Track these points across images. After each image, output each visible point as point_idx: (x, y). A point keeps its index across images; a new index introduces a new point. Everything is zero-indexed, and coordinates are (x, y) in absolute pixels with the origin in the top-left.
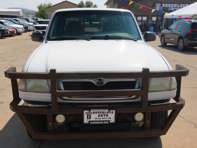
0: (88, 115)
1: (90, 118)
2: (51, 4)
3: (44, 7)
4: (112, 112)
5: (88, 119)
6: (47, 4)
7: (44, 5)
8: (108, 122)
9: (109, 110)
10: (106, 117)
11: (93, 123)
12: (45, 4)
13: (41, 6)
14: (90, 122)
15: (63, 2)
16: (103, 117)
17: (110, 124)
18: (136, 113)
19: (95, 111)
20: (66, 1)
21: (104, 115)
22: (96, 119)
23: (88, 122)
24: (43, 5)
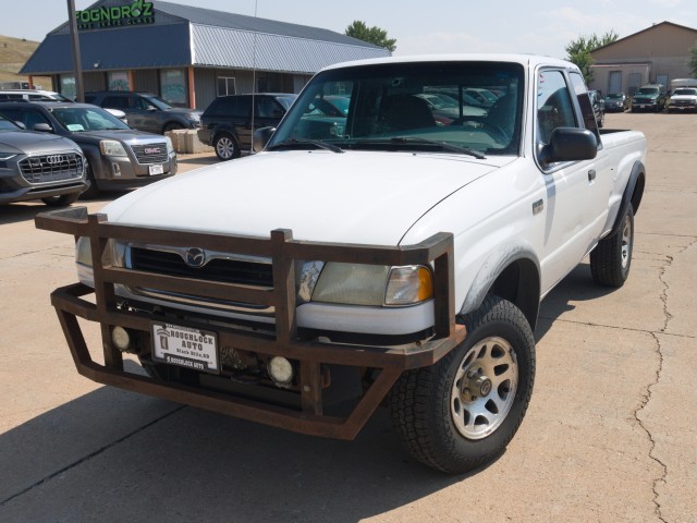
0: (162, 338)
1: (167, 348)
2: (615, 37)
3: (588, 48)
4: (210, 341)
5: (162, 347)
6: (600, 38)
7: (590, 43)
8: (201, 366)
9: (203, 334)
10: (197, 350)
11: (174, 361)
12: (595, 39)
13: (580, 46)
14: (166, 355)
15: (655, 27)
16: (192, 349)
17: (207, 372)
18: (273, 357)
19: (175, 331)
20: (666, 23)
21: (195, 344)
22: (178, 350)
23: (162, 356)
24: (586, 43)
